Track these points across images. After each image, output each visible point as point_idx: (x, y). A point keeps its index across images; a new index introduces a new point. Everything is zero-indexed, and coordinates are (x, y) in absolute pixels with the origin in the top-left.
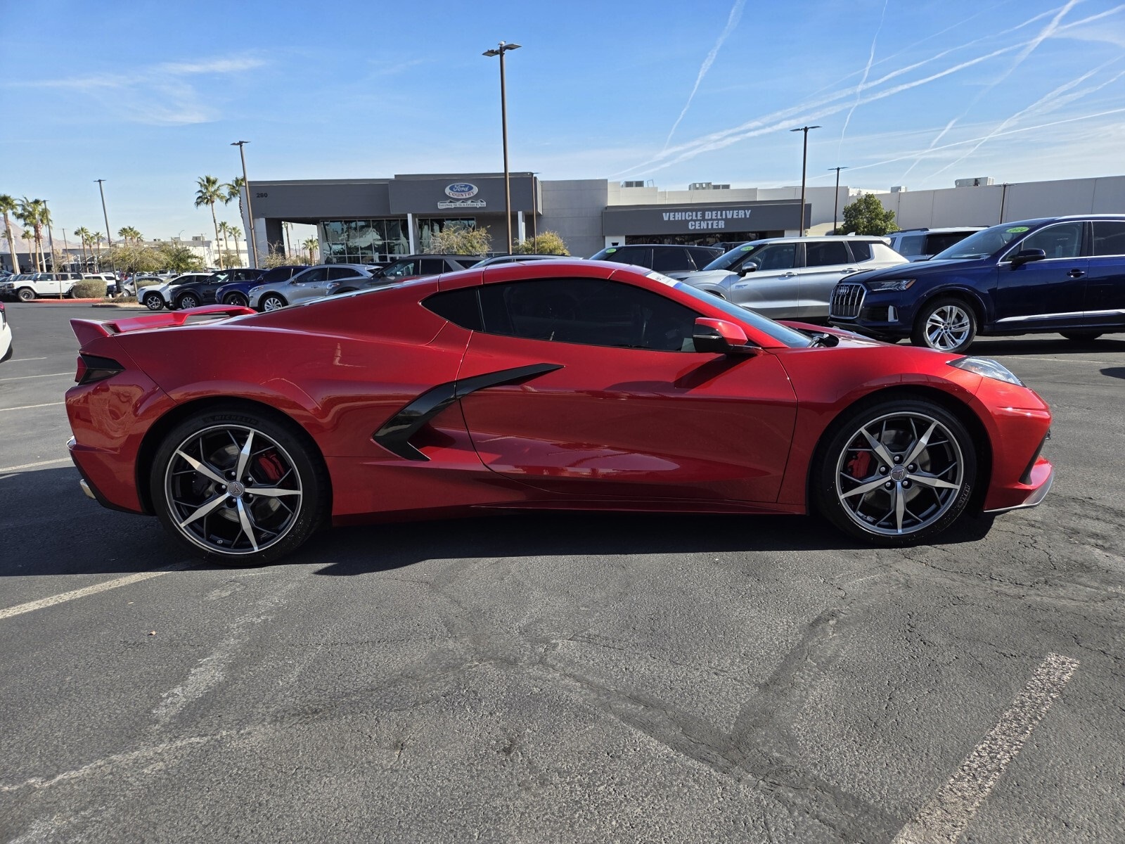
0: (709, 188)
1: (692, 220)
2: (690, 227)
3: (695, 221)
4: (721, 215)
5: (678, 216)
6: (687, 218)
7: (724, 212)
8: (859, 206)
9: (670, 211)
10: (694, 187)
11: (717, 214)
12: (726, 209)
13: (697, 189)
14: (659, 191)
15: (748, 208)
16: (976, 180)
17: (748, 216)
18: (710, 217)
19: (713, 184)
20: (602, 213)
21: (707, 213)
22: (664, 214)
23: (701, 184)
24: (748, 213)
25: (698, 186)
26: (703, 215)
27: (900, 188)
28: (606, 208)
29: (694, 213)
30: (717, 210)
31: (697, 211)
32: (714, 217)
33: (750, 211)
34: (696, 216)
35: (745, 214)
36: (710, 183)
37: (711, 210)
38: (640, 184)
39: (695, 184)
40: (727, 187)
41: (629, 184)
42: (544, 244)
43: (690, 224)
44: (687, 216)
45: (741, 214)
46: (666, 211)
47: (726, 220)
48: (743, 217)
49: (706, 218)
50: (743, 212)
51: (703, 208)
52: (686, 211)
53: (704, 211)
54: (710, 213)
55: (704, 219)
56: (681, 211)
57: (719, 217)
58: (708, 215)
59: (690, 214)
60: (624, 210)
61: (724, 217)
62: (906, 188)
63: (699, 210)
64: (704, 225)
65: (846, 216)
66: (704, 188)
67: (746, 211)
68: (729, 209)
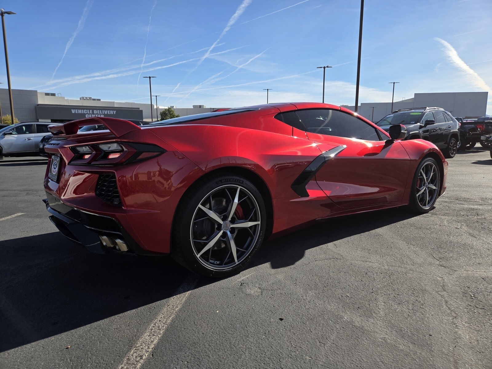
0: (91, 100)
1: (87, 114)
2: (87, 117)
3: (89, 114)
4: (102, 112)
5: (80, 111)
6: (85, 113)
7: (103, 111)
8: (166, 112)
9: (75, 109)
10: (82, 99)
11: (100, 111)
12: (104, 110)
13: (85, 100)
14: (65, 99)
15: (115, 110)
16: (200, 106)
17: (115, 113)
18: (96, 113)
19: (92, 98)
20: (35, 107)
21: (94, 111)
22: (72, 110)
23: (86, 98)
24: (115, 112)
25: (85, 98)
26: (93, 112)
27: (173, 107)
28: (38, 105)
29: (88, 111)
30: (100, 110)
31: (89, 109)
32: (98, 113)
33: (115, 111)
34: (89, 112)
35: (113, 112)
36: (91, 98)
37: (97, 110)
38: (53, 95)
39: (83, 98)
40: (99, 100)
41: (47, 94)
42: (7, 121)
43: (86, 115)
44: (85, 111)
45: (112, 112)
46: (73, 109)
47: (104, 114)
48: (113, 113)
49: (95, 113)
50: (112, 111)
51: (93, 108)
52: (84, 109)
53: (93, 110)
54: (96, 111)
55: (93, 114)
56: (82, 109)
57: (101, 113)
58: (95, 112)
59: (86, 111)
60: (49, 106)
61: (103, 113)
62: (176, 107)
63: (91, 109)
64: (93, 116)
65: (161, 116)
66: (88, 100)
67: (114, 111)
68: (106, 110)
